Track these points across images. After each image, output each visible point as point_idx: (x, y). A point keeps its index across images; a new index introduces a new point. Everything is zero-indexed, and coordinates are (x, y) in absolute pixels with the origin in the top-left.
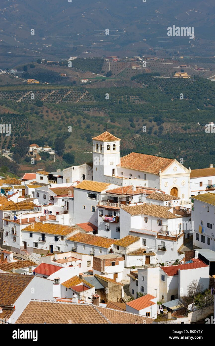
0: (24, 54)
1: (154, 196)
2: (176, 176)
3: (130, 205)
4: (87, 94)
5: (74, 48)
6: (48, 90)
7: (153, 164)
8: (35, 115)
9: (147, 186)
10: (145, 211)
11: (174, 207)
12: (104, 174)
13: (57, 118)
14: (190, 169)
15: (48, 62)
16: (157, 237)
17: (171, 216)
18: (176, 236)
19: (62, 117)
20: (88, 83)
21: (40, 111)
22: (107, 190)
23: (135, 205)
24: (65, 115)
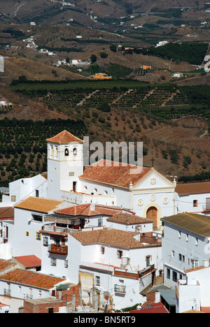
0: (100, 38)
1: (117, 218)
2: (154, 191)
3: (83, 230)
4: (178, 94)
5: (172, 29)
6: (121, 88)
7: (125, 174)
8: (99, 123)
9: (115, 205)
10: (102, 238)
11: (144, 234)
12: (61, 189)
13: (131, 127)
14: (175, 181)
15: (126, 49)
16: (113, 274)
17: (135, 244)
18: (139, 272)
19: (138, 126)
20: (181, 79)
21: (106, 117)
22: (55, 210)
23: (91, 229)
24: (142, 124)
